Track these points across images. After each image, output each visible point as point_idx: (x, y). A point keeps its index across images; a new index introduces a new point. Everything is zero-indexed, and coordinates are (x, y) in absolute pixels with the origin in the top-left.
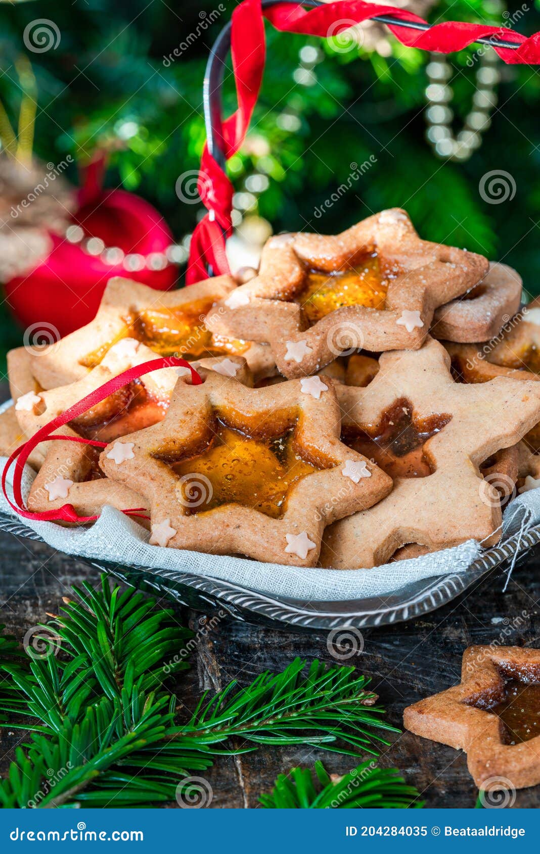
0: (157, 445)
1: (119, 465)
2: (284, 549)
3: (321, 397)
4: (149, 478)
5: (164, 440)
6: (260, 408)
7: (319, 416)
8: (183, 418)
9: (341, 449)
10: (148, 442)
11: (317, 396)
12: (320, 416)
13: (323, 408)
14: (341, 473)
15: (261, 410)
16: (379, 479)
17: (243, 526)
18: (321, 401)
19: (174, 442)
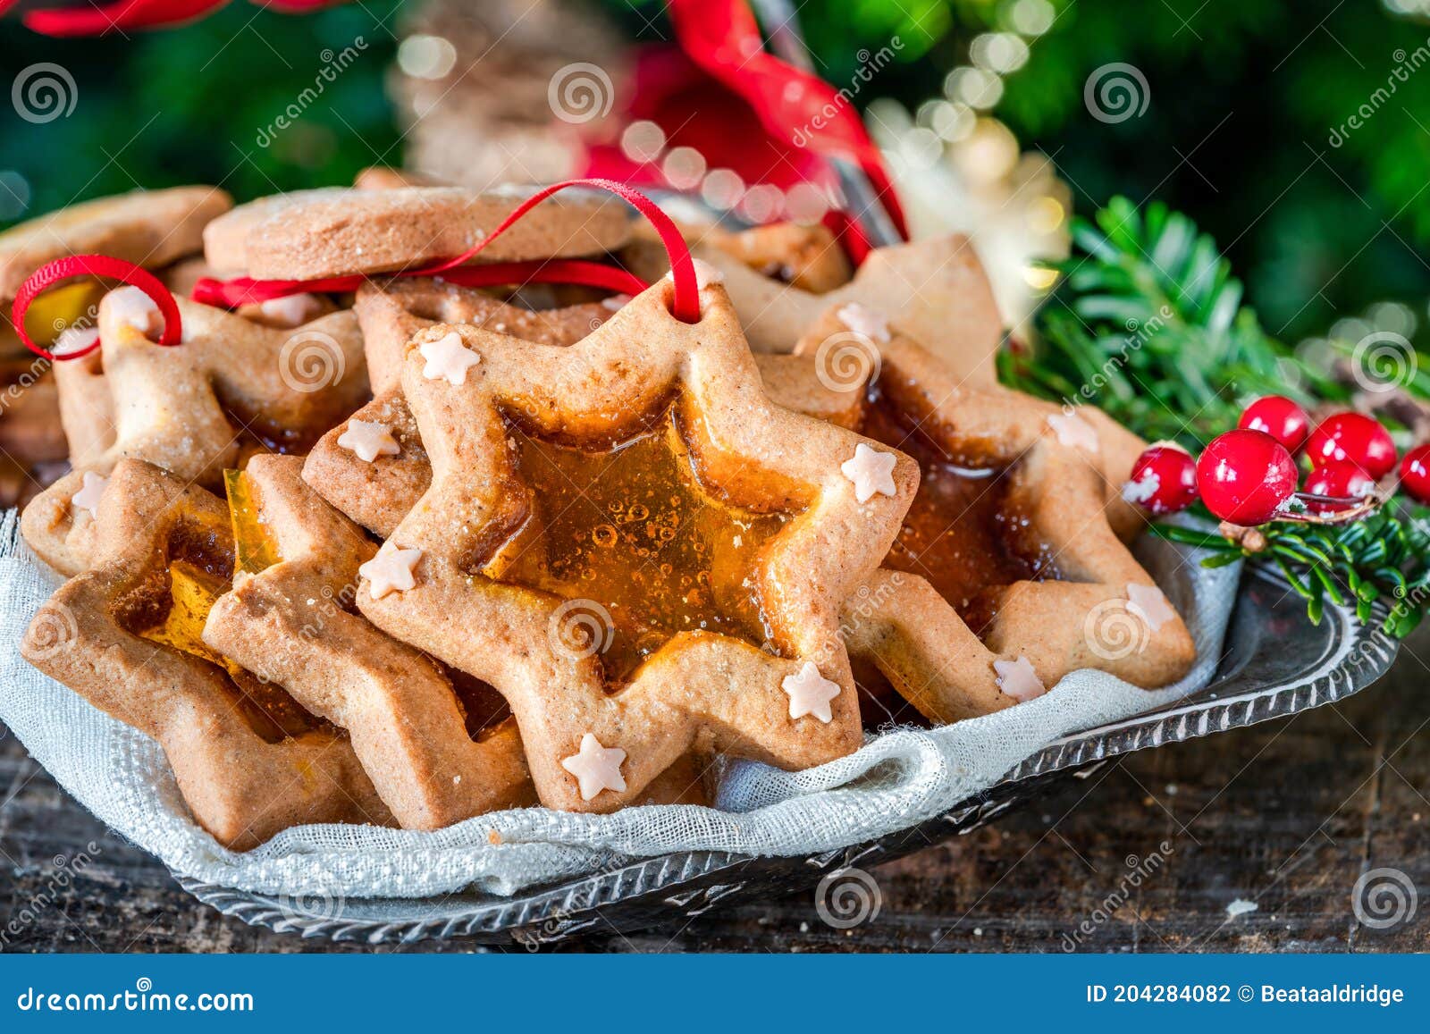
0: (518, 389)
1: (427, 381)
2: (564, 756)
3: (868, 502)
4: (453, 445)
5: (538, 389)
6: (748, 447)
7: (834, 540)
8: (601, 369)
9: (819, 631)
10: (507, 374)
11: (863, 493)
12: (837, 539)
13: (854, 529)
14: (783, 679)
15: (744, 453)
16: (839, 739)
17: (532, 658)
18: (860, 511)
19: (552, 404)
